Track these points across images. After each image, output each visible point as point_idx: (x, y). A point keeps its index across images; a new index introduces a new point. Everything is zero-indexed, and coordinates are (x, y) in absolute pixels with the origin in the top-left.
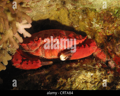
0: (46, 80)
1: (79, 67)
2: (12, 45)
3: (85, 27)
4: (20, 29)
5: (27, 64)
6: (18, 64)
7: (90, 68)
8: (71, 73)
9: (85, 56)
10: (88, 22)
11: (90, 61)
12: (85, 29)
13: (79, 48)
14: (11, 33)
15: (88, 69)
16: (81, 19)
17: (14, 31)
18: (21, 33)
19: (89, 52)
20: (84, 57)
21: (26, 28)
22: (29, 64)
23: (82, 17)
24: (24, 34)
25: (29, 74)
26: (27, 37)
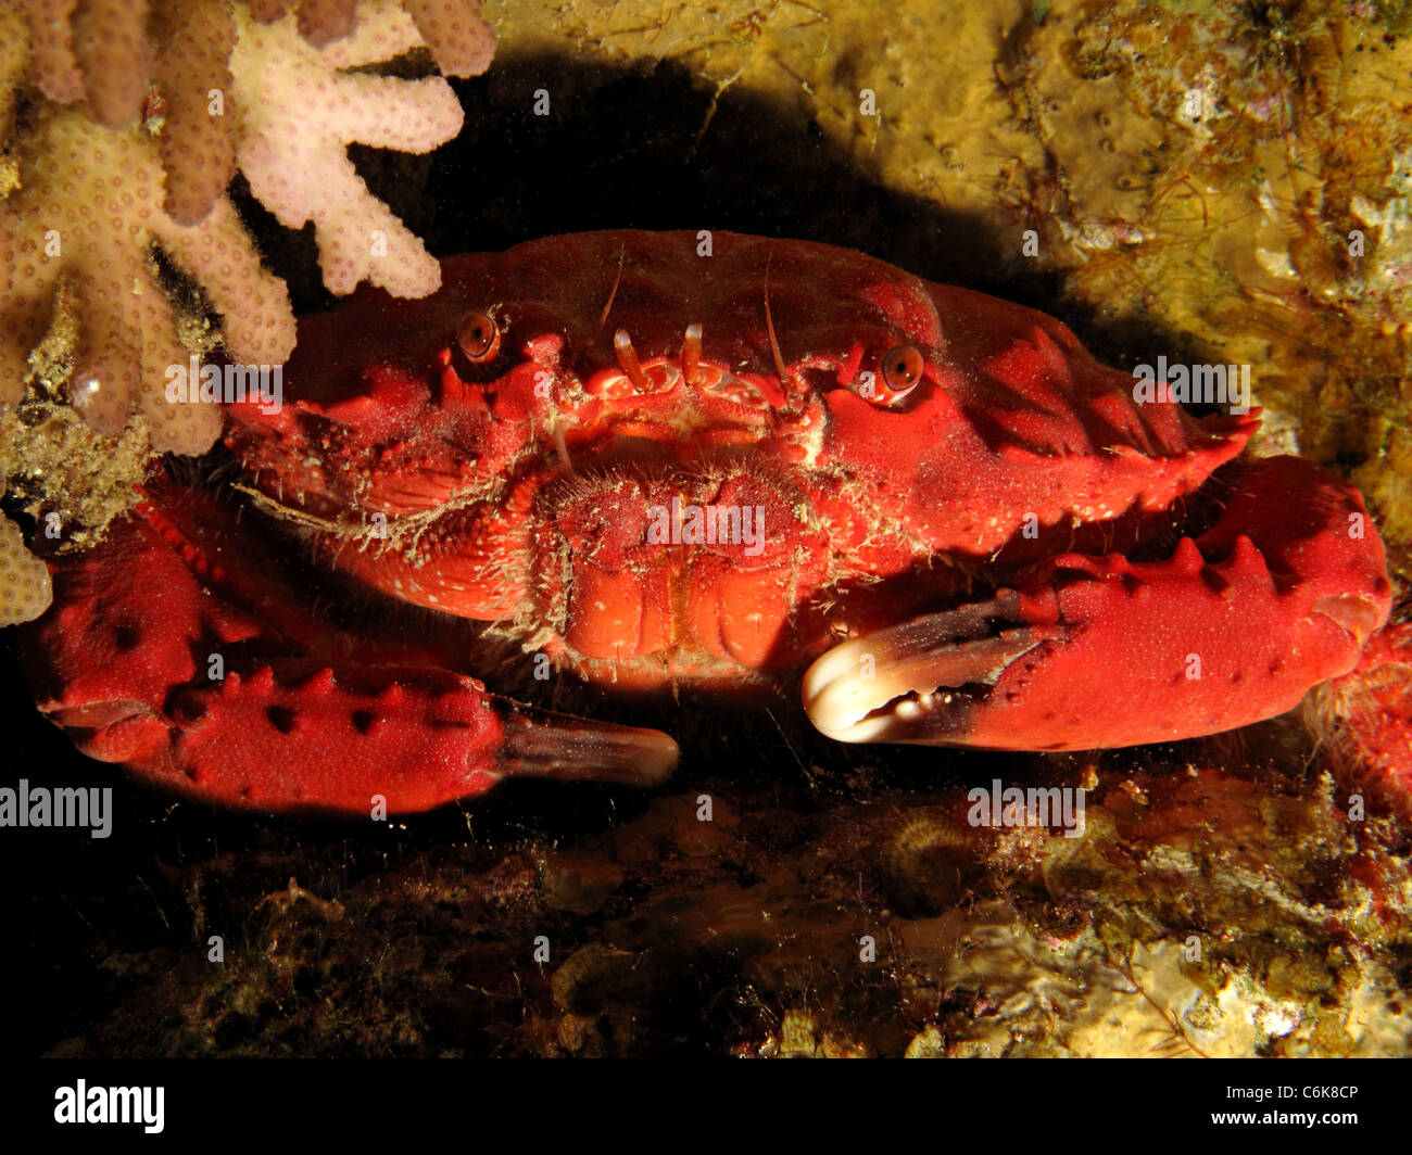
0: (550, 1011)
1: (1097, 881)
2: (119, 385)
3: (1235, 262)
4: (278, 136)
5: (281, 719)
6: (136, 707)
7: (1262, 924)
8: (971, 952)
9: (1192, 722)
10: (1305, 200)
11: (1268, 811)
12: (1236, 303)
13: (1130, 584)
14: (131, 186)
15: (1232, 933)
16: (1203, 136)
17: (186, 166)
18: (292, 219)
19: (1274, 667)
20: (1176, 734)
21: (377, 140)
22: (305, 724)
23: (1222, 103)
24: (324, 237)
25: (296, 892)
26: (364, 286)
